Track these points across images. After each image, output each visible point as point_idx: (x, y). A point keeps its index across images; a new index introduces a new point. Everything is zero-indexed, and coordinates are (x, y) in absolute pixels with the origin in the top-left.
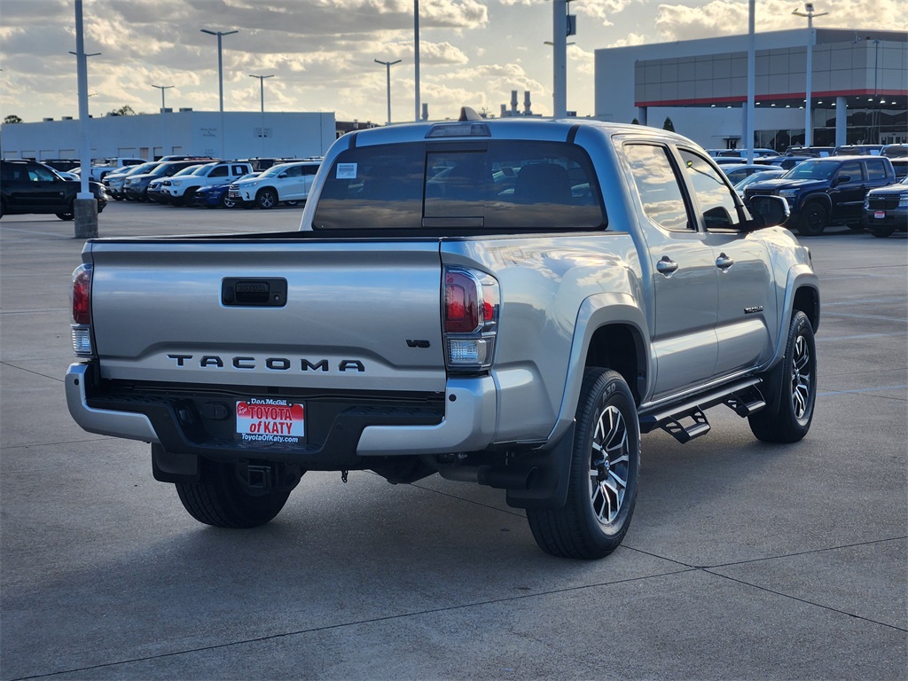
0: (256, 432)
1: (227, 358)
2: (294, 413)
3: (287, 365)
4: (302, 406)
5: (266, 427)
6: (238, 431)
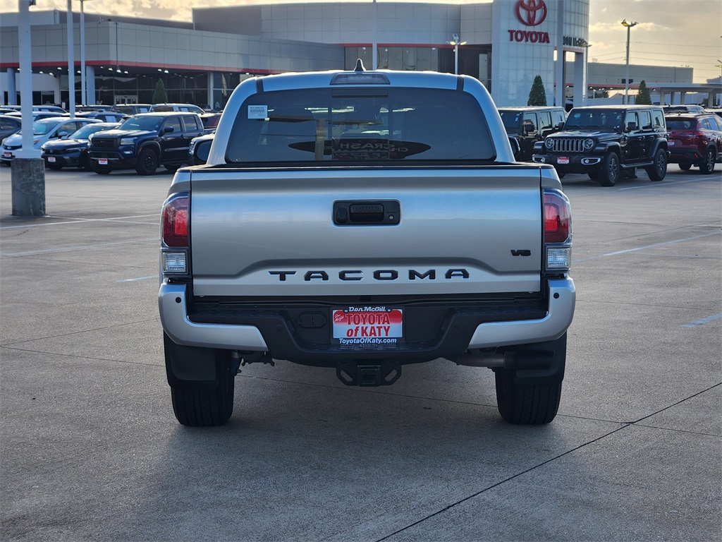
0: (353, 336)
1: (333, 272)
2: (393, 317)
3: (395, 275)
4: (401, 311)
5: (364, 331)
6: (335, 336)
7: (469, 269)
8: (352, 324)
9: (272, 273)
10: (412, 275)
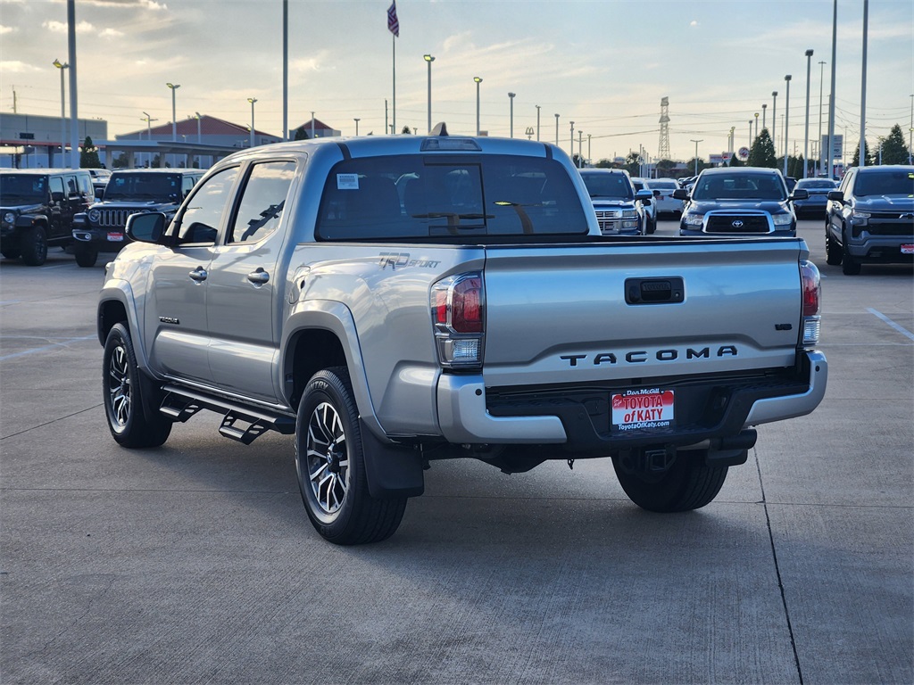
0: (630, 422)
1: (620, 354)
2: (665, 399)
3: (675, 355)
4: (672, 392)
5: (640, 416)
6: (614, 423)
7: (737, 346)
8: (629, 408)
9: (562, 358)
10: (690, 353)
